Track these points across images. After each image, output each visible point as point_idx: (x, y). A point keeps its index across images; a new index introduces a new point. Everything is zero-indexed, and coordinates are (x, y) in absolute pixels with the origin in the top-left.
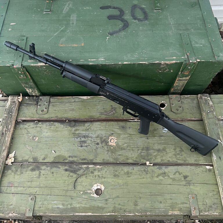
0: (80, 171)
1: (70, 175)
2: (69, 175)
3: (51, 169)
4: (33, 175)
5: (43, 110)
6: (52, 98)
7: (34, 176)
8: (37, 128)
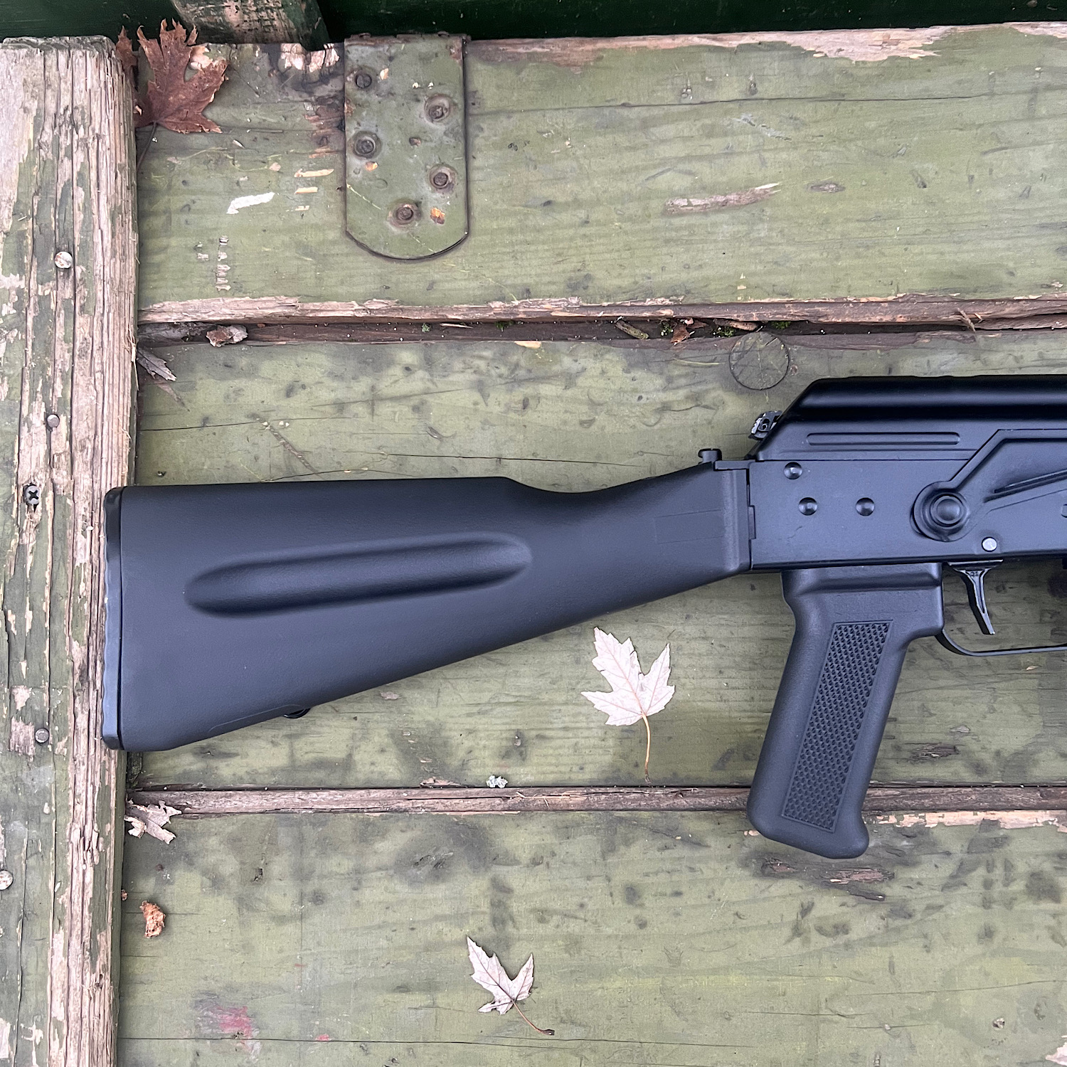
0: (915, 874)
1: (814, 913)
2: (805, 911)
3: (609, 849)
4: (438, 918)
5: (417, 204)
6: (488, 60)
7: (441, 925)
8: (385, 409)
